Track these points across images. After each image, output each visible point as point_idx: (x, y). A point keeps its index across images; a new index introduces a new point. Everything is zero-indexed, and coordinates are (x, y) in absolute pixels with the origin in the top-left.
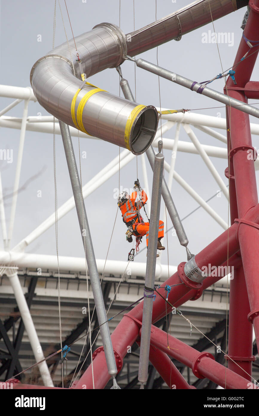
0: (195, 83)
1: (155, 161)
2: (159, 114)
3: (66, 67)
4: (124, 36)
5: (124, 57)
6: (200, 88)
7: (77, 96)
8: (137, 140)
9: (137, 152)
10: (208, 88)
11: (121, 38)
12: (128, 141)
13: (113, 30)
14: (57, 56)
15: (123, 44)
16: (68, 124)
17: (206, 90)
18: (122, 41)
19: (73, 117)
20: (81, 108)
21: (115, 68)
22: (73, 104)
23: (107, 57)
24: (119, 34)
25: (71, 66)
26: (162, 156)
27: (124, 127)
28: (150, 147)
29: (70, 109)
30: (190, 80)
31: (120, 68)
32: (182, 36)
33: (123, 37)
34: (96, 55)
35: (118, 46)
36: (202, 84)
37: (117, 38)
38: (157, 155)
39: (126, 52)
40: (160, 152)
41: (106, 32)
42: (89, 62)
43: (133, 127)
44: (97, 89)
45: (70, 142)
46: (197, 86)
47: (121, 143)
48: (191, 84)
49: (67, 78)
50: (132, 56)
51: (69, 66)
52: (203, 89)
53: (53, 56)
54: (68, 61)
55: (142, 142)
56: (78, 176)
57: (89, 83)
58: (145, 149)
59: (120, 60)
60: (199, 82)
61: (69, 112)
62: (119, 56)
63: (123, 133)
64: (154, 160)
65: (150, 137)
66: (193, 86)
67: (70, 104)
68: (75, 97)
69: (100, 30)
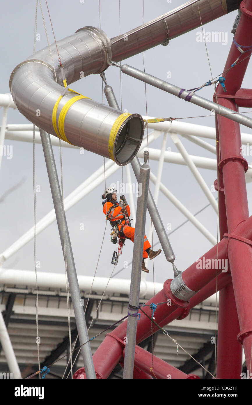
0: (183, 90)
1: (141, 172)
2: (145, 123)
3: (48, 73)
4: (109, 41)
5: (108, 63)
6: (188, 96)
7: (59, 103)
8: (121, 150)
9: (121, 162)
10: (196, 95)
11: (105, 42)
12: (112, 151)
13: (97, 34)
14: (38, 61)
15: (107, 49)
16: (49, 133)
17: (194, 97)
18: (106, 46)
19: (54, 125)
20: (62, 115)
21: (99, 74)
22: (55, 111)
23: (91, 62)
24: (103, 39)
25: (53, 71)
26: (148, 166)
27: (108, 137)
28: (135, 158)
29: (51, 117)
30: (177, 87)
31: (104, 74)
32: (170, 41)
33: (107, 42)
34: (79, 61)
35: (102, 50)
36: (190, 92)
37: (101, 43)
38: (143, 166)
39: (111, 57)
40: (145, 163)
41: (90, 36)
42: (72, 68)
43: (117, 136)
44: (79, 96)
45: (51, 152)
46: (185, 93)
47: (104, 153)
48: (179, 91)
49: (49, 84)
50: (117, 62)
51: (51, 72)
52: (191, 96)
53: (33, 60)
54: (50, 66)
55: (128, 151)
56: (59, 187)
57: (71, 90)
58: (130, 160)
59: (104, 65)
60: (187, 89)
61: (51, 120)
62: (103, 62)
63: (107, 143)
64: (139, 172)
65: (135, 147)
66: (181, 93)
67: (51, 112)
68: (56, 104)
69: (83, 34)
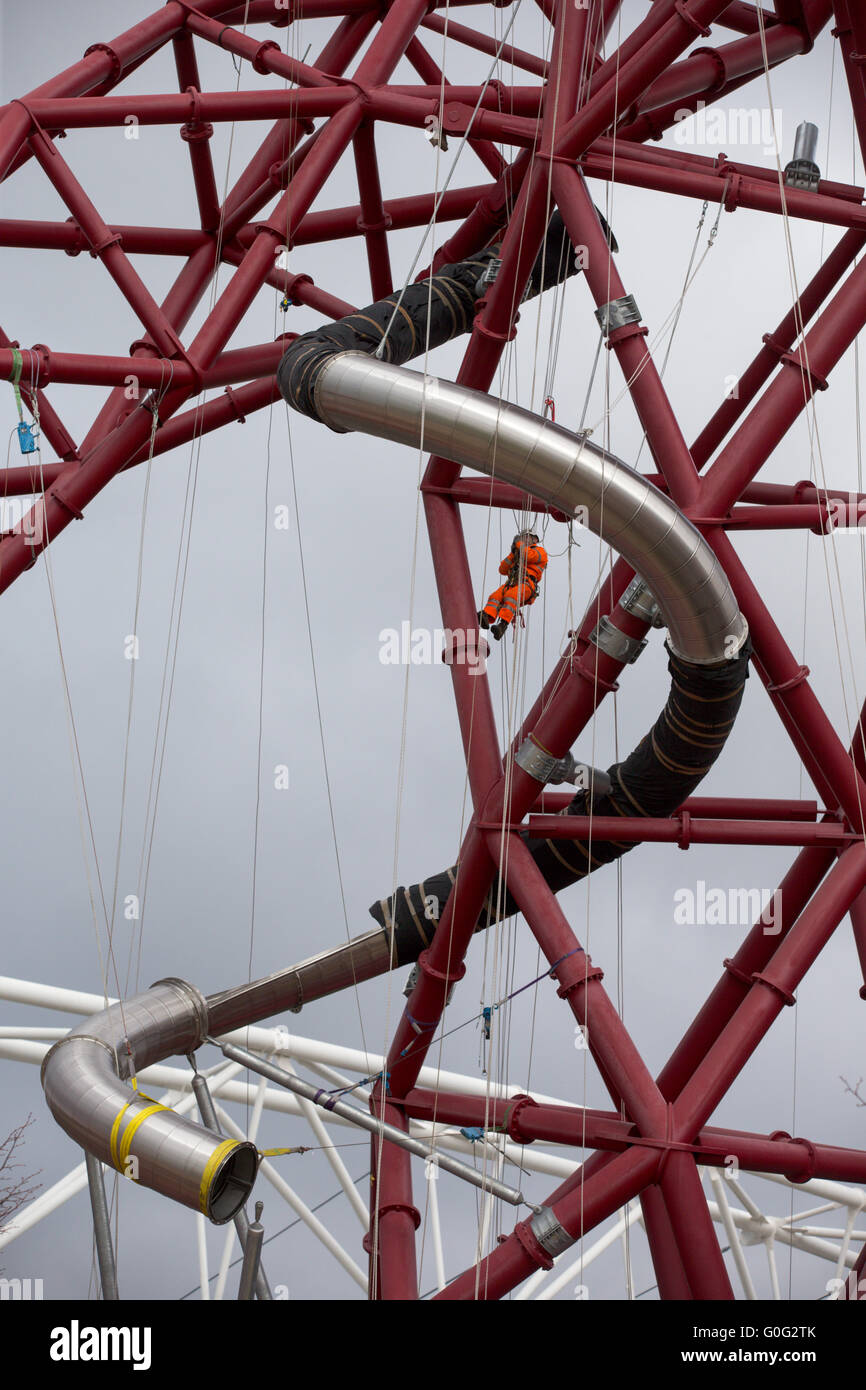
0: (322, 1091)
1: (248, 1236)
2: (260, 1156)
3: (104, 1058)
4: (205, 1002)
5: (202, 1038)
6: (329, 1101)
7: (124, 1114)
8: (219, 1197)
9: (217, 1218)
10: (342, 1102)
11: (198, 1004)
12: (205, 1202)
13: (187, 992)
14: (90, 1037)
15: (201, 1016)
16: (101, 1160)
17: (340, 1105)
18: (199, 1010)
19: (114, 1152)
20: (128, 1137)
21: (185, 1056)
22: (115, 1129)
23: (173, 1037)
24: (195, 999)
25: (112, 1055)
26: (261, 1227)
27: (199, 1176)
28: (242, 1211)
29: (109, 1137)
30: (312, 1086)
31: (194, 1056)
32: (304, 1006)
33: (202, 1005)
34: (155, 1034)
35: (193, 1019)
36: (334, 1094)
37: (191, 1006)
38: (253, 1226)
39: (206, 1030)
40: (257, 1221)
41: (174, 993)
42: (142, 1048)
43: (214, 1179)
44: (157, 1106)
45: (101, 1187)
46: (326, 1097)
47: (192, 1202)
48: (315, 1092)
49: (101, 1074)
50: (214, 1036)
51: (108, 1056)
52: (335, 1103)
53: (82, 1036)
54: (108, 1047)
55: (229, 1201)
56: (111, 1246)
57: (144, 1095)
58: (232, 1215)
59: (195, 1042)
60: (328, 1091)
61: (107, 1141)
62: (194, 1037)
63: (198, 1187)
64: (246, 1237)
65: (243, 1194)
66: (318, 1096)
67: (111, 1129)
68: (119, 1116)
69: (163, 990)
